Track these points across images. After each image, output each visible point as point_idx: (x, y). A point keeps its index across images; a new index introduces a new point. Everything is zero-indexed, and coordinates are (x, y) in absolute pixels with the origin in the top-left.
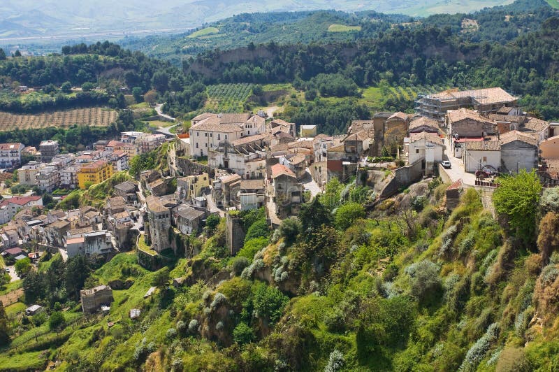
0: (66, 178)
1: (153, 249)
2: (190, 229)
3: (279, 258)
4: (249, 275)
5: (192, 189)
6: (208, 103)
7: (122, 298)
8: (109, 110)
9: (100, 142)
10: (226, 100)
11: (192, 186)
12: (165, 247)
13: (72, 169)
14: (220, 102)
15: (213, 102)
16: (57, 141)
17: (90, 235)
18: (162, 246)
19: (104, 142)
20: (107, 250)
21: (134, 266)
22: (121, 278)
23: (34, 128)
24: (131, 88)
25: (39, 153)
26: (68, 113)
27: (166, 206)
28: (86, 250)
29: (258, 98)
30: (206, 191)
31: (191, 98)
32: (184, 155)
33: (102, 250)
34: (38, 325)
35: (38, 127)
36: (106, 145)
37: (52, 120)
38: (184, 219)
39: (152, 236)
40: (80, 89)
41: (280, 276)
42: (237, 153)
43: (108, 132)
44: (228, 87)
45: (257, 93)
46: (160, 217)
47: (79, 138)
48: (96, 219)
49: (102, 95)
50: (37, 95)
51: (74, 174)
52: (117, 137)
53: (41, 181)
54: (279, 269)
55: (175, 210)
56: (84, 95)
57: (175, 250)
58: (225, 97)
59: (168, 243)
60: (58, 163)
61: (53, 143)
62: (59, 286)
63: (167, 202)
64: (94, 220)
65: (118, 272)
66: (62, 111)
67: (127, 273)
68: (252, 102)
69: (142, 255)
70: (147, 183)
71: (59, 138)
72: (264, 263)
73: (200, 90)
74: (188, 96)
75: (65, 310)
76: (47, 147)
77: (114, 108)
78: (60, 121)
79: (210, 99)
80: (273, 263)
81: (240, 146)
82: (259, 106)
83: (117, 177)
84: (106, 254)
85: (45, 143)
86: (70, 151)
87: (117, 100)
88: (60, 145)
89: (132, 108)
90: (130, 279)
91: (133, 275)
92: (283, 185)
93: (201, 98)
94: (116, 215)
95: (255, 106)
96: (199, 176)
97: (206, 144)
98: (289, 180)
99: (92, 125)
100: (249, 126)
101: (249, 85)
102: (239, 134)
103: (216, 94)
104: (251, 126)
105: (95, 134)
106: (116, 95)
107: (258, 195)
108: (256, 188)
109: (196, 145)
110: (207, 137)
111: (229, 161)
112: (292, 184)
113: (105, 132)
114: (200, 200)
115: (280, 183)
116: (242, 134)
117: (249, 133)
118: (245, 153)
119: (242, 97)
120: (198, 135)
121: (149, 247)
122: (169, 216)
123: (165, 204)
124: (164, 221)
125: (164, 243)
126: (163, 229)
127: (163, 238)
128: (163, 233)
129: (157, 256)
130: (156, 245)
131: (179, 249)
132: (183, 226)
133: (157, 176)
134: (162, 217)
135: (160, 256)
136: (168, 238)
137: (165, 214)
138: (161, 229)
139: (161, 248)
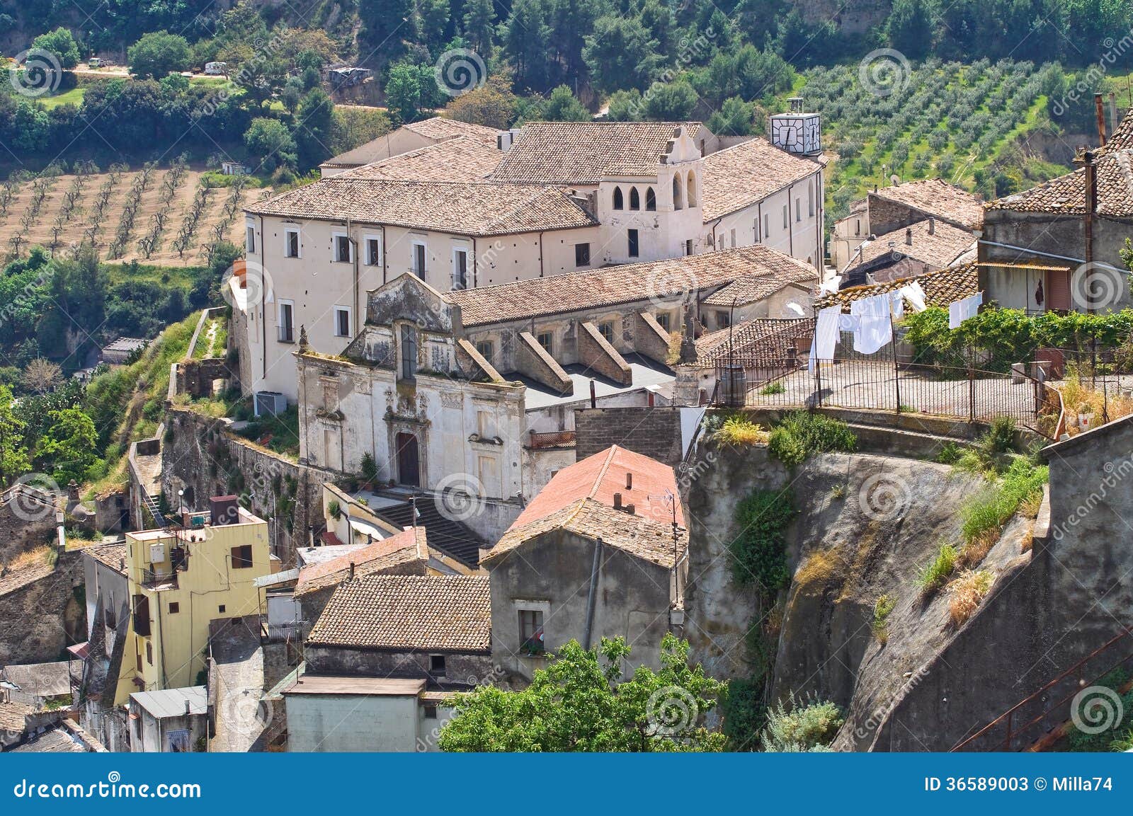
8: (240, 185)
24: (386, 71)
42: (477, 377)
73: (754, 90)
77: (269, 173)
92: (562, 620)
96: (199, 534)
97: (343, 316)
98: (611, 583)
99: (128, 259)
100: (634, 194)
101: (1036, 70)
102: (562, 249)
103: (839, 114)
104: (650, 194)
105: (128, 305)
106: (290, 102)
107: (431, 695)
108: (432, 643)
109: (280, 321)
110: (347, 268)
111: (425, 437)
112: (636, 618)
113: (185, 298)
114: (159, 713)
115: (532, 606)
116: (582, 255)
117: (634, 250)
118: (546, 379)
119: (978, 133)
120: (294, 253)
133: (37, 526)
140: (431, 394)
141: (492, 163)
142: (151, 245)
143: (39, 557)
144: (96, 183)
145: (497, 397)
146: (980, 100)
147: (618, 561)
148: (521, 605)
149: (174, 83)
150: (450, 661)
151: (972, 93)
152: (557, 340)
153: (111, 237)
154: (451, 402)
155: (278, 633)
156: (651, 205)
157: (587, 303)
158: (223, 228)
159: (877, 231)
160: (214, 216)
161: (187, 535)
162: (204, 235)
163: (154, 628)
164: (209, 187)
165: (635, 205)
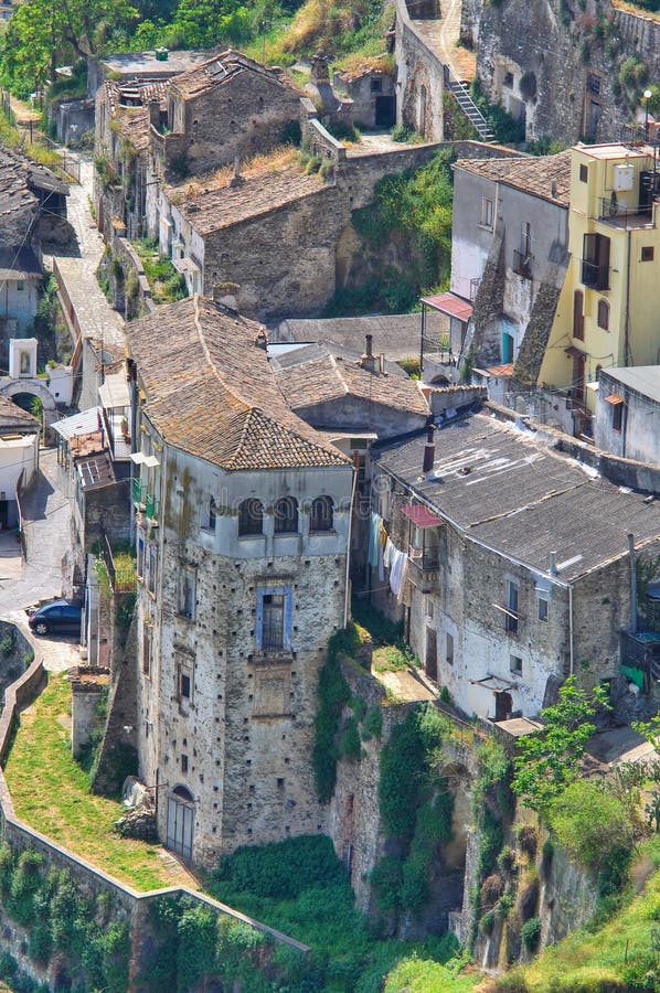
1: (145, 832)
2: (539, 670)
5: (597, 274)
11: (598, 248)
12: (262, 829)
18: (236, 806)
27: (320, 417)
39: (153, 698)
46: (249, 526)
55: (404, 463)
57: (364, 865)
59: (299, 786)
63: (342, 381)
70: (154, 169)
121: (109, 811)
122: (342, 519)
123: (316, 398)
124: (281, 566)
125: (264, 787)
126: (271, 639)
127: (255, 728)
128: (264, 683)
129: (176, 901)
130: (182, 791)
131: (404, 856)
132: (473, 630)
133: (269, 115)
134: (268, 522)
135: (215, 913)
136: (303, 737)
137: (306, 499)
138: (250, 645)
139: (229, 830)
143: (283, 159)
163: (617, 281)
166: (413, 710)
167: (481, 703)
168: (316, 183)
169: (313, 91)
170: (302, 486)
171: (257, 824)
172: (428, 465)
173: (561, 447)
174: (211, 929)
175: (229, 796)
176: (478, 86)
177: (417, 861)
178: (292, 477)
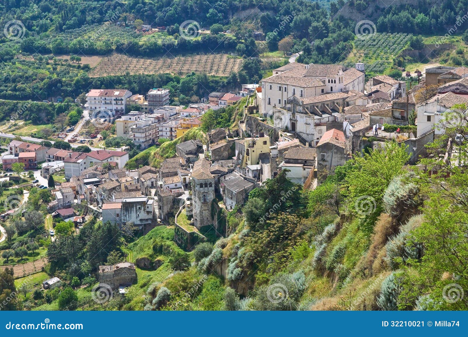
0: (164, 134)
1: (193, 224)
2: (234, 203)
3: (238, 248)
4: (205, 267)
5: (248, 154)
6: (351, 55)
7: (145, 281)
8: (235, 58)
9: (214, 94)
10: (375, 52)
11: (248, 150)
12: (205, 224)
13: (173, 124)
14: (366, 55)
15: (358, 55)
16: (168, 91)
17: (129, 200)
18: (202, 221)
19: (218, 94)
20: (147, 220)
21: (168, 243)
22: (151, 256)
23: (146, 73)
24: (266, 33)
25: (146, 103)
26: (190, 59)
28: (123, 218)
29: (417, 52)
30: (264, 158)
31: (332, 48)
32: (257, 112)
33: (141, 220)
34: (49, 301)
35: (151, 73)
36: (220, 98)
37: (169, 66)
38: (229, 191)
40: (208, 32)
41: (232, 273)
42: (306, 113)
43: (229, 83)
44: (383, 36)
45: (416, 45)
47: (195, 88)
48: (152, 183)
49: (231, 39)
50: (159, 36)
51: (173, 130)
52: (237, 90)
53: (137, 135)
54: (234, 264)
55: (222, 178)
56: (210, 39)
57: (216, 228)
58: (374, 49)
59: (210, 219)
60: (159, 115)
61: (163, 92)
62: (82, 257)
63: (217, 168)
64: (149, 183)
65: (150, 248)
66: (183, 56)
67: (159, 250)
68: (408, 57)
69: (178, 230)
71: (173, 87)
72: (222, 254)
73: (346, 40)
74: (328, 46)
75: (82, 287)
76: (155, 96)
77: (241, 56)
78: (178, 68)
79: (355, 51)
80: (230, 255)
81: (313, 105)
82: (416, 62)
83: (191, 134)
84: (145, 225)
85: (154, 92)
86: (182, 103)
87: (247, 46)
88: (172, 95)
89: (263, 57)
90: (160, 258)
91: (164, 254)
92: (328, 156)
93: (343, 49)
94: (166, 179)
95: (410, 62)
96: (258, 139)
97: (280, 100)
98: (336, 151)
99: (212, 74)
100: (332, 80)
101: (407, 35)
102: (319, 90)
103: (364, 45)
104: (335, 80)
105: (213, 84)
106: (246, 40)
107: (304, 167)
108: (304, 159)
109: (268, 101)
110: (281, 92)
111: (297, 123)
112: (339, 156)
113: (225, 83)
114: (252, 169)
115: (324, 154)
116: (323, 91)
117: (332, 90)
118: (318, 114)
119: (394, 50)
120: (271, 89)
121: (189, 222)
122: (213, 185)
123: (213, 170)
124: (205, 191)
125: (205, 219)
126: (205, 200)
127: (203, 211)
128: (204, 206)
129: (194, 233)
130: (196, 219)
131: (220, 227)
132: (228, 198)
133: (222, 136)
134: (204, 186)
135: (198, 234)
136: (210, 212)
137: (208, 183)
138: (202, 201)
139: (201, 224)
140: (298, 116)
141: (305, 72)
142: (217, 71)
143: (223, 141)
144: (204, 58)
145: (310, 117)
146: (395, 42)
147: (337, 148)
148: (322, 153)
149: (221, 35)
150: (307, 161)
151: (393, 40)
152: (319, 107)
153: (209, 69)
154: (301, 117)
155: (273, 156)
156: (335, 82)
157: (324, 100)
158: (232, 68)
159: (374, 85)
160: (230, 65)
161: (255, 139)
162: (228, 69)
163: (250, 155)
164: (229, 59)
165: (332, 82)
166: (221, 209)
167: (229, 207)
168: (225, 144)
169: (228, 132)
170: (208, 181)
171: (205, 223)
172: (225, 178)
173: (240, 175)
174: (197, 236)
175: (201, 220)
176: (246, 131)
177: (222, 228)
178: (206, 180)
